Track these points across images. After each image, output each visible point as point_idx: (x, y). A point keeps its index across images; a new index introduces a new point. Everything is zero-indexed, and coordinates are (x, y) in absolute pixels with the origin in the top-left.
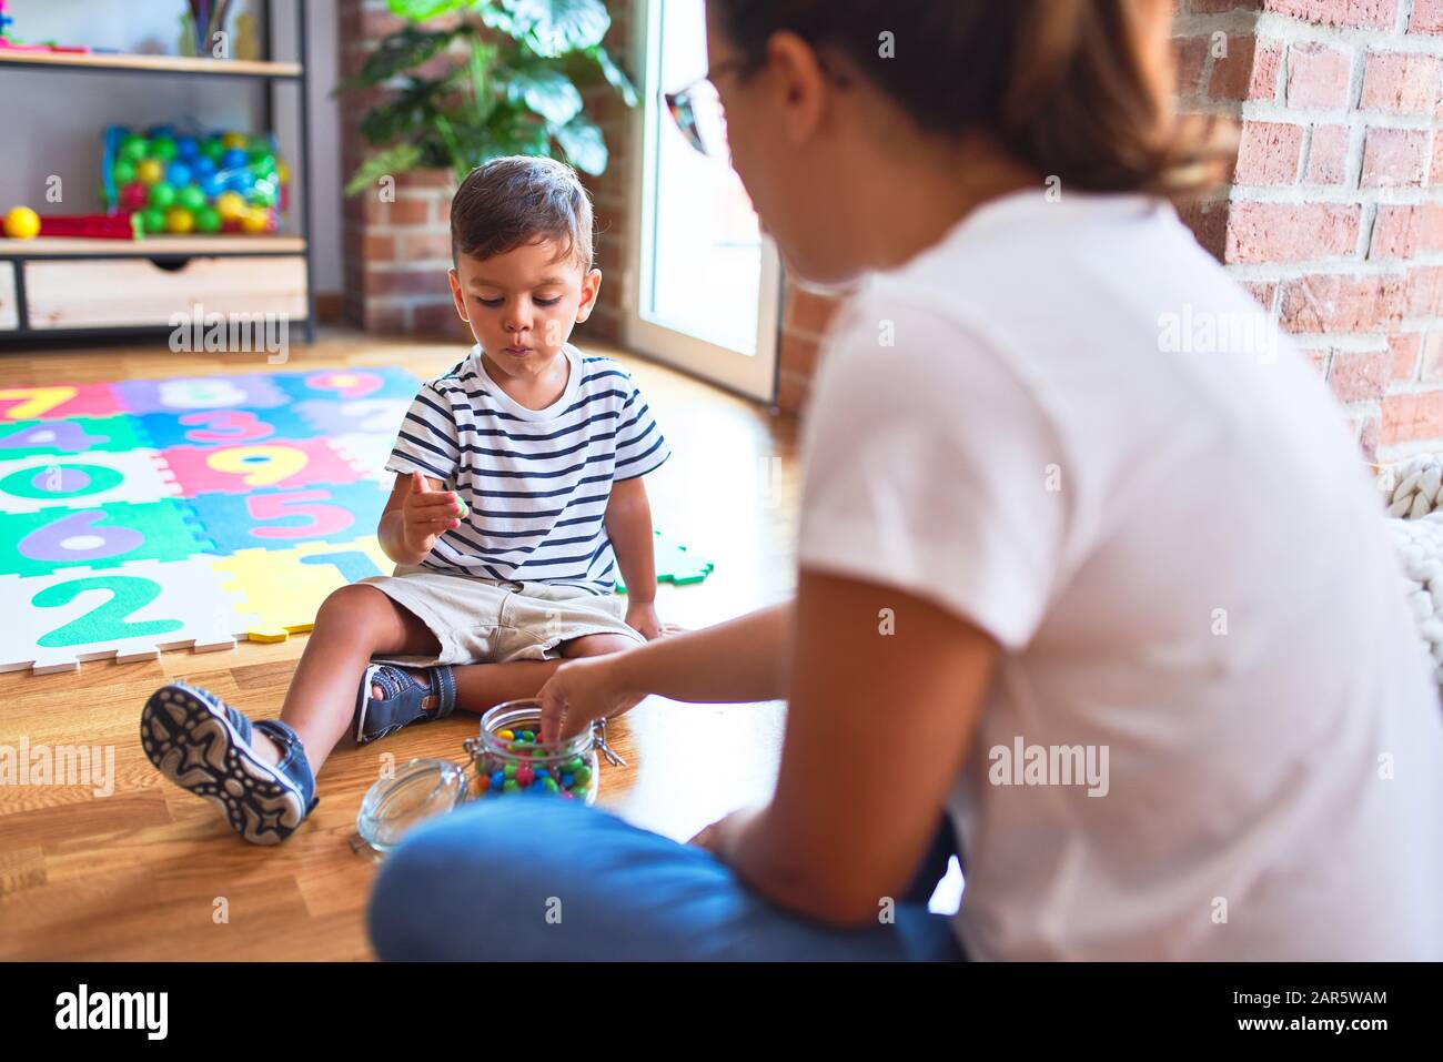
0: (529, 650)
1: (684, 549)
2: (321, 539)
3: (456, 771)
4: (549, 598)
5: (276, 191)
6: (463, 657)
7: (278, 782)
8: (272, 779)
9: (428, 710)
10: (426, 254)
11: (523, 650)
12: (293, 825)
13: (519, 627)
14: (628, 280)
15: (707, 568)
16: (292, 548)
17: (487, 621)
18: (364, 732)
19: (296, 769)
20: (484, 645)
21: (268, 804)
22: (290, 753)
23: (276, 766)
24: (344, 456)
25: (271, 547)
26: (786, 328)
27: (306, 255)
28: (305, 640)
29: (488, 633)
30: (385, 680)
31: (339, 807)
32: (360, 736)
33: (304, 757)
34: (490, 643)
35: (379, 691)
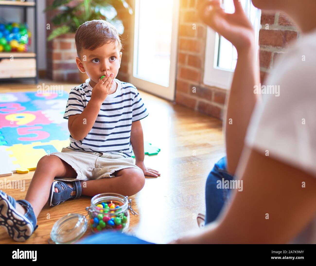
0: (105, 175)
1: (151, 144)
2: (39, 141)
3: (83, 218)
4: (111, 158)
5: (28, 40)
6: (84, 178)
7: (24, 221)
8: (22, 219)
9: (73, 196)
10: (70, 58)
11: (103, 175)
12: (29, 235)
13: (101, 168)
14: (130, 65)
15: (158, 150)
16: (30, 143)
17: (91, 166)
18: (52, 203)
19: (30, 216)
20: (91, 174)
21: (21, 228)
22: (28, 211)
23: (24, 215)
24: (46, 116)
25: (24, 143)
26: (178, 78)
27: (36, 58)
28: (33, 173)
29: (92, 170)
30: (59, 186)
31: (44, 228)
32: (51, 204)
33: (33, 212)
34: (92, 173)
35: (57, 190)
